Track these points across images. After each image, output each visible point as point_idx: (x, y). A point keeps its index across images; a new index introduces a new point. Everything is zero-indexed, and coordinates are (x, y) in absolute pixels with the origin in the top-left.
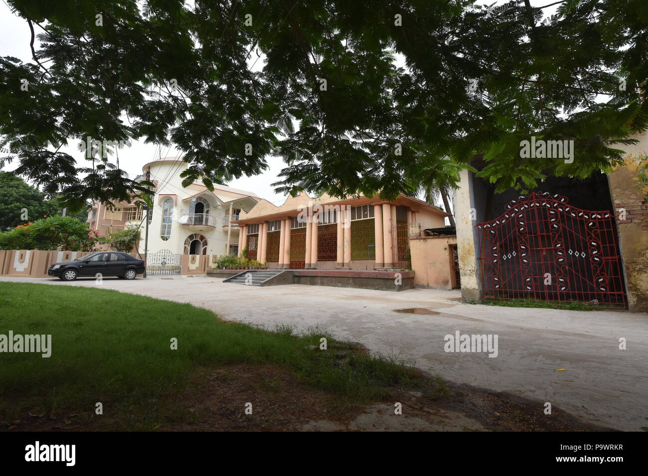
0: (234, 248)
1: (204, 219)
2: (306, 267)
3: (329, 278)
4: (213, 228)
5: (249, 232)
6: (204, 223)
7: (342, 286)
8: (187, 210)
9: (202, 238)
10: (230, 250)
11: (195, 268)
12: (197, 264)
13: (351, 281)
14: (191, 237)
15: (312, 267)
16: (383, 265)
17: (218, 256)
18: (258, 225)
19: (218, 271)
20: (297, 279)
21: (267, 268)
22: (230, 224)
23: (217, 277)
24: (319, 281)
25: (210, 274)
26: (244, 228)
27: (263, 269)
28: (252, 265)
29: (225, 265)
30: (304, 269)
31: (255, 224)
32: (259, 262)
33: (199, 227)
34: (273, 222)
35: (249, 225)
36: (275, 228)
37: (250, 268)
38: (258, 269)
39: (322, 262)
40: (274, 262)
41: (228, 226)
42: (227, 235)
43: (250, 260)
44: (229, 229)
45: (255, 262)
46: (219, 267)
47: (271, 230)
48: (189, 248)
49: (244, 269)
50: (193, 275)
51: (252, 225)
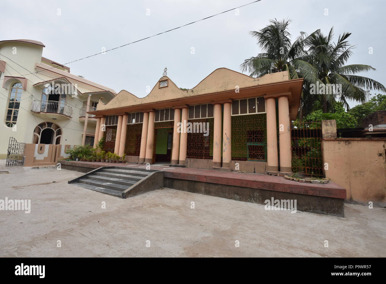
1: (59, 108)
4: (68, 118)
5: (107, 124)
6: (58, 112)
8: (38, 96)
11: (42, 159)
12: (45, 154)
15: (180, 164)
16: (279, 169)
17: (72, 146)
18: (117, 117)
19: (71, 162)
21: (125, 162)
22: (87, 115)
23: (68, 169)
26: (102, 119)
27: (121, 162)
28: (109, 158)
29: (79, 156)
30: (170, 166)
31: (114, 116)
32: (117, 155)
33: (52, 115)
34: (134, 114)
35: (108, 116)
36: (137, 121)
37: (106, 161)
38: (115, 162)
39: (192, 160)
40: (133, 155)
41: (85, 117)
42: (84, 125)
43: (107, 152)
44: (86, 120)
45: (112, 155)
46: (71, 158)
47: (132, 123)
48: (40, 137)
49: (100, 161)
50: (40, 166)
51: (110, 117)
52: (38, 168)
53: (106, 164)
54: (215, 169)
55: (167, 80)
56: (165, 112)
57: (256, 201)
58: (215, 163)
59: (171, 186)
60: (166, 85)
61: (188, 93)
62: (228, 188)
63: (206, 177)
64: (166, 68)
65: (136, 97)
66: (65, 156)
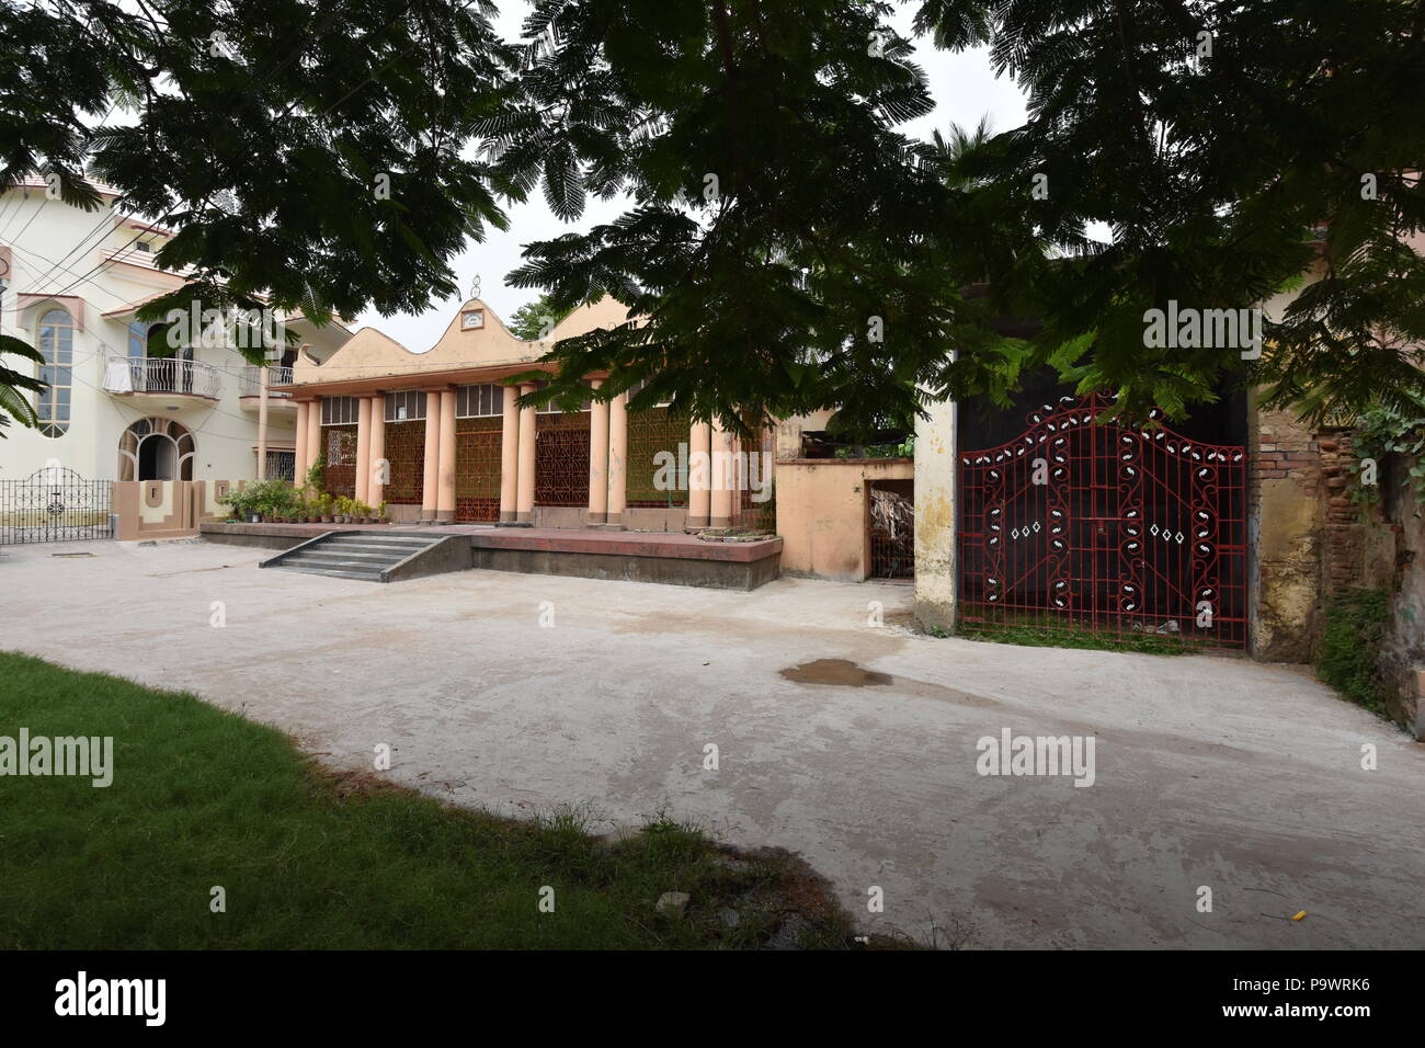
0: (282, 461)
1: (179, 376)
2: (504, 520)
3: (575, 557)
4: (209, 401)
5: (326, 419)
6: (179, 387)
7: (608, 578)
8: (119, 345)
9: (175, 429)
10: (268, 466)
11: (161, 520)
12: (167, 507)
13: (633, 565)
14: (140, 427)
15: (520, 520)
16: (709, 521)
17: (234, 485)
18: (356, 402)
19: (238, 526)
20: (483, 556)
21: (386, 521)
22: (264, 393)
23: (233, 543)
24: (546, 565)
25: (211, 535)
26: (312, 406)
27: (376, 522)
28: (342, 511)
29: (259, 510)
30: (497, 526)
31: (346, 399)
32: (364, 505)
33: (163, 400)
34: (401, 395)
35: (328, 399)
36: (410, 413)
37: (336, 519)
38: (361, 521)
39: (547, 510)
40: (407, 503)
41: (258, 397)
42: (257, 422)
43: (334, 496)
44: (263, 404)
45: (350, 505)
46: (236, 515)
47: (397, 418)
48: (136, 460)
49: (319, 520)
50: (158, 540)
51: (336, 400)
52: (154, 543)
53: (339, 528)
54: (590, 527)
55: (480, 311)
56: (480, 392)
57: (631, 578)
58: (593, 515)
59: (488, 565)
60: (479, 324)
61: (533, 348)
62: (588, 558)
63: (550, 541)
64: (478, 276)
65: (404, 349)
66: (217, 510)
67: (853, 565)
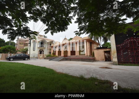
3: (75, 59)
7: (78, 61)
8: (39, 44)
9: (43, 50)
10: (49, 53)
14: (40, 50)
16: (87, 56)
22: (49, 47)
25: (45, 59)
29: (48, 56)
32: (56, 56)
39: (72, 55)
40: (60, 56)
42: (48, 50)
48: (40, 53)
49: (53, 57)
55: (66, 39)
58: (76, 56)
59: (67, 60)
64: (65, 36)
66: (45, 57)
67: (103, 60)
